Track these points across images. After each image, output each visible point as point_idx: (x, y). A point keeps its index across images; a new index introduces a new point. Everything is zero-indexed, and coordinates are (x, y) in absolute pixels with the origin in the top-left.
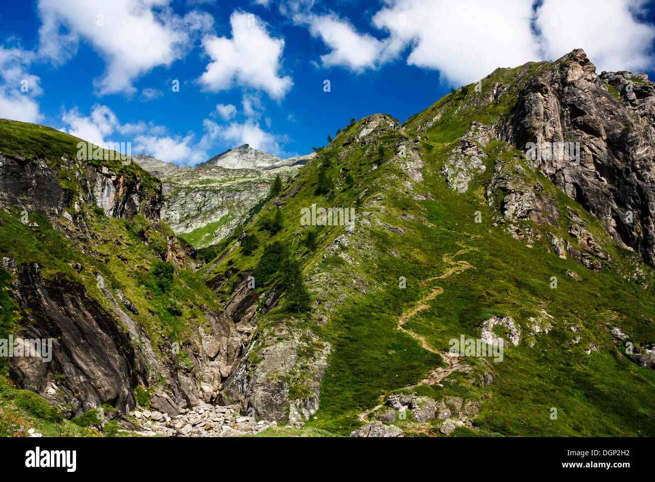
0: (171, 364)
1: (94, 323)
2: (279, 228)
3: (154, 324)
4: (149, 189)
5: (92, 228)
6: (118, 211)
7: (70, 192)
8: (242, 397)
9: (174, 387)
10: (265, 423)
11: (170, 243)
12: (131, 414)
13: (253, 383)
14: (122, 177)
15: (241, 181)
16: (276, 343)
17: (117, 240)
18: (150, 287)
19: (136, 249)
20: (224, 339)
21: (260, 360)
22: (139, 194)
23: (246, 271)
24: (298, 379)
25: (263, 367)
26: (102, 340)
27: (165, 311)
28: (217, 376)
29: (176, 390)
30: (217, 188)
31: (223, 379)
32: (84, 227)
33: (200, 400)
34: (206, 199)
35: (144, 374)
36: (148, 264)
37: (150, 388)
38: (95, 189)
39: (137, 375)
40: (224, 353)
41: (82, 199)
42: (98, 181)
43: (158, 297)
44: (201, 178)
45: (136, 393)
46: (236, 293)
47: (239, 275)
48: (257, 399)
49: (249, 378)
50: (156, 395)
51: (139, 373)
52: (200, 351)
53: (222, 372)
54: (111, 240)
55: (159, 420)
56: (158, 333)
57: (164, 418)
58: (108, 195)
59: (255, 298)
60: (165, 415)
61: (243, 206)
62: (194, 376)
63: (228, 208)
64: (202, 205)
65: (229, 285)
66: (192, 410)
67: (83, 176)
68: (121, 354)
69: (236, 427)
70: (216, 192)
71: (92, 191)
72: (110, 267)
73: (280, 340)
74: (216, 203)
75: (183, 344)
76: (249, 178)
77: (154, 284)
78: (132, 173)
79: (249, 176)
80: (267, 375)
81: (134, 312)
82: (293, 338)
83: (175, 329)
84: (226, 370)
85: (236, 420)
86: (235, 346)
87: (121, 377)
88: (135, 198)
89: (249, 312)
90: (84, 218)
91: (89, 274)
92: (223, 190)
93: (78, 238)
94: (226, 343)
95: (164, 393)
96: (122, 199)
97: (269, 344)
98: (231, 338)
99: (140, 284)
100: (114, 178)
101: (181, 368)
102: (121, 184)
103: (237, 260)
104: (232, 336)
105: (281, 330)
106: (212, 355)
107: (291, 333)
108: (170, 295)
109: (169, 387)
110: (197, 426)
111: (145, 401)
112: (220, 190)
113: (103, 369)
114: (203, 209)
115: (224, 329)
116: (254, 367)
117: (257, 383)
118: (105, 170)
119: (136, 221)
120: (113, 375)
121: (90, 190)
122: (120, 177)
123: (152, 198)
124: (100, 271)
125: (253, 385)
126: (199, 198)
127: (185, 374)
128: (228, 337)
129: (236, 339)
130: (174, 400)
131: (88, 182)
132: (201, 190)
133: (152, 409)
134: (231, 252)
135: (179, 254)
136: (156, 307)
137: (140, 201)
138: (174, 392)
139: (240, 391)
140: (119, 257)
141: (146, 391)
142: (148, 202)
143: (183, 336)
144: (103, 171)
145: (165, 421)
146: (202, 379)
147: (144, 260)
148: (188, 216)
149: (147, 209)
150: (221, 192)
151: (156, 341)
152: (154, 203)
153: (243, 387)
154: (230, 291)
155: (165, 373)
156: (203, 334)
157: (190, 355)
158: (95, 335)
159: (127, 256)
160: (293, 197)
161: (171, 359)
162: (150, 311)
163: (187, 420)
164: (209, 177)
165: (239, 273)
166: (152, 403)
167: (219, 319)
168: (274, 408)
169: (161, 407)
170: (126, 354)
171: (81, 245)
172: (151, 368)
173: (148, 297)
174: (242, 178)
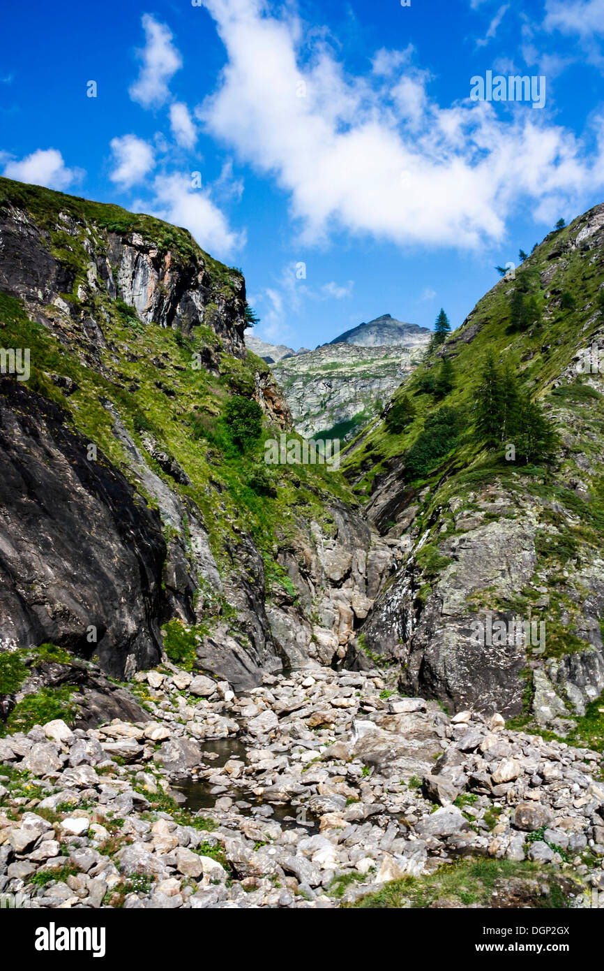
0: (250, 584)
1: (69, 473)
2: (449, 389)
3: (220, 505)
4: (221, 286)
5: (109, 333)
6: (164, 313)
7: (69, 269)
8: (402, 652)
9: (255, 630)
10: (472, 718)
11: (262, 384)
12: (140, 676)
13: (431, 615)
14: (169, 253)
15: (381, 363)
16: (482, 523)
17: (156, 359)
18: (216, 443)
19: (193, 378)
20: (360, 553)
21: (445, 564)
22: (203, 291)
23: (396, 457)
24: (546, 608)
25: (453, 576)
26: (81, 509)
27: (244, 486)
28: (345, 615)
29: (258, 635)
30: (347, 375)
31: (358, 623)
32: (94, 328)
33: (311, 660)
34: (333, 390)
35: (187, 596)
36: (215, 404)
37: (197, 625)
38: (121, 274)
39: (169, 598)
40: (360, 579)
41: (93, 285)
42: (125, 259)
43: (233, 461)
44: (324, 362)
45: (164, 633)
46: (379, 491)
47: (385, 465)
48: (444, 653)
49: (419, 605)
50: (211, 641)
51: (176, 593)
52: (313, 565)
53: (357, 610)
54: (145, 357)
55: (207, 697)
56: (226, 524)
57: (219, 691)
58: (144, 284)
59: (414, 496)
60: (223, 685)
61: (385, 398)
62: (300, 611)
63: (364, 402)
64: (326, 398)
65: (366, 480)
66: (288, 677)
67: (98, 249)
68: (127, 542)
69: (392, 727)
70: (346, 380)
71: (115, 278)
72: (137, 399)
73: (491, 517)
74: (347, 395)
75: (279, 549)
76: (392, 358)
77: (224, 438)
78: (188, 250)
79: (392, 355)
80: (467, 597)
81: (177, 477)
82: (524, 514)
83: (263, 521)
84: (362, 604)
85: (390, 707)
86: (381, 566)
87: (119, 591)
88: (196, 297)
89: (403, 517)
90: (93, 312)
91: (87, 400)
92: (356, 377)
93: (78, 341)
94: (364, 559)
95: (229, 638)
96: (169, 292)
97: (467, 526)
98: (372, 552)
99: (196, 437)
100: (153, 254)
101: (274, 595)
102: (168, 265)
103: (380, 442)
104: (375, 549)
105: (493, 498)
106: (337, 576)
107: (517, 503)
108: (256, 458)
109: (243, 627)
110: (293, 715)
111: (183, 652)
112: (352, 376)
113: (66, 564)
114: (328, 404)
115: (360, 535)
116: (432, 577)
117: (442, 615)
118: (137, 240)
119: (197, 336)
120: (93, 583)
121: (111, 275)
122: (166, 254)
123: (227, 302)
124: (111, 398)
125: (431, 618)
126: (322, 389)
127: (280, 606)
128: (367, 550)
129: (382, 553)
130: (252, 656)
131: (107, 261)
132: (324, 378)
133: (197, 669)
134: (371, 435)
135: (277, 404)
136: (226, 478)
137: (205, 303)
138: (252, 639)
139: (396, 637)
140: (159, 386)
141: (188, 631)
142: (220, 309)
143: (279, 535)
144: (134, 241)
145: (222, 698)
146: (316, 621)
147: (209, 397)
148: (307, 414)
149: (219, 319)
150: (354, 379)
151: (219, 537)
152: (229, 310)
153: (404, 628)
154: (370, 489)
155: (236, 599)
156: (319, 536)
157: (291, 572)
158: (64, 495)
159: (174, 388)
160: (469, 342)
161: (251, 573)
162: (213, 483)
163: (273, 699)
164: (336, 360)
165: (383, 461)
166: (200, 658)
167: (351, 517)
168: (493, 679)
169: (219, 669)
170: (142, 547)
171: (81, 353)
172: (205, 587)
173: (212, 460)
174: (383, 359)
